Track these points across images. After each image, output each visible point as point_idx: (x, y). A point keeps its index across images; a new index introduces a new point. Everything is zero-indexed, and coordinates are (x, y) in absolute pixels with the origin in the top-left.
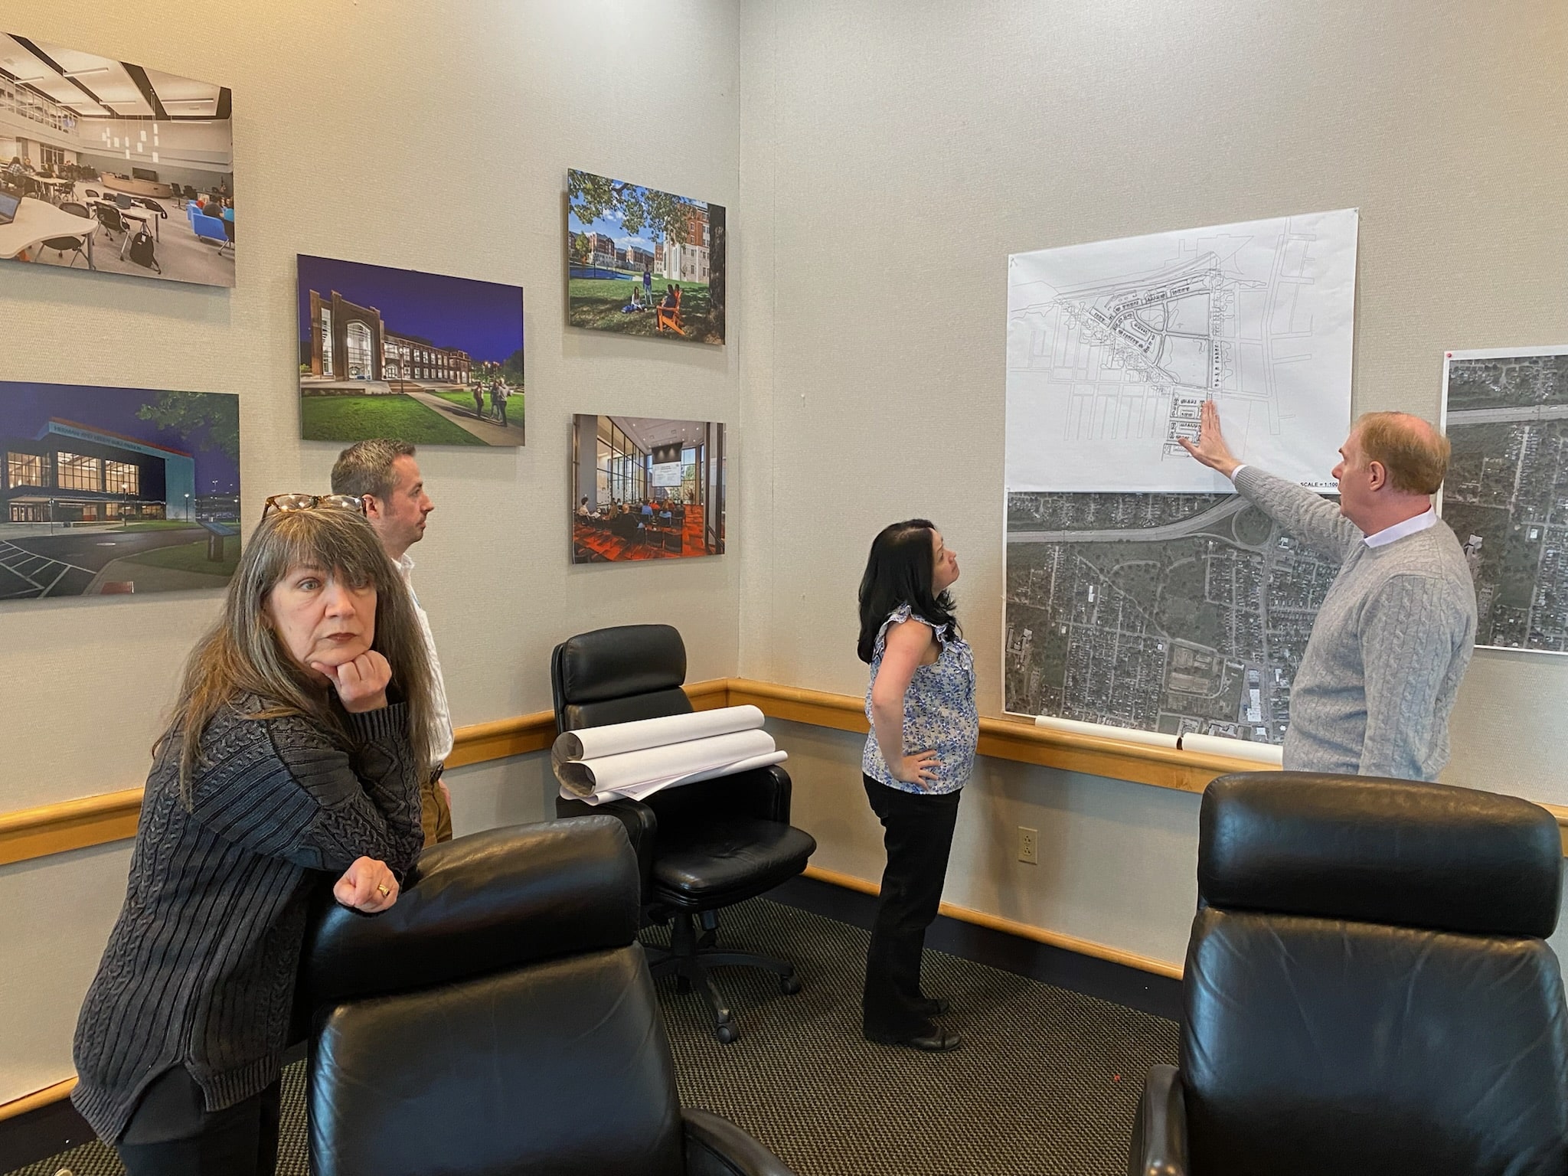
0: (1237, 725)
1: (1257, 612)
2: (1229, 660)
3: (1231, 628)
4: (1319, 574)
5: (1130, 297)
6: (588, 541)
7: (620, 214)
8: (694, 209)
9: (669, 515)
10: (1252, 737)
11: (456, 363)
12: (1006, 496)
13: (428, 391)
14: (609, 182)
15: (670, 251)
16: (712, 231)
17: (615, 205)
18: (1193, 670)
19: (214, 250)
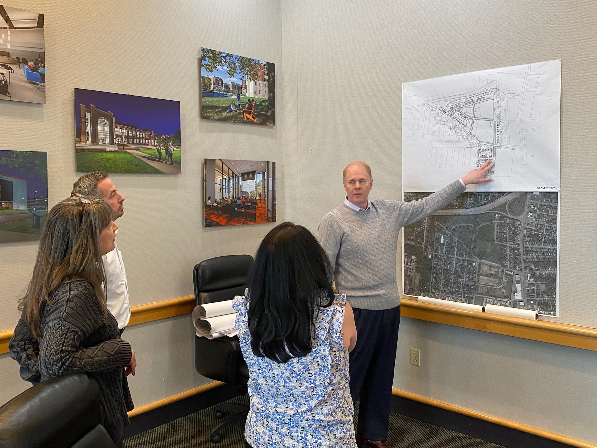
0: (510, 300)
1: (519, 247)
2: (506, 270)
3: (507, 255)
4: (547, 230)
5: (458, 102)
6: (212, 216)
7: (225, 68)
8: (260, 65)
9: (249, 204)
10: (517, 306)
11: (149, 136)
12: (403, 194)
13: (135, 149)
14: (220, 53)
15: (249, 84)
16: (268, 75)
17: (223, 64)
18: (490, 275)
19: (36, 87)
